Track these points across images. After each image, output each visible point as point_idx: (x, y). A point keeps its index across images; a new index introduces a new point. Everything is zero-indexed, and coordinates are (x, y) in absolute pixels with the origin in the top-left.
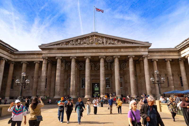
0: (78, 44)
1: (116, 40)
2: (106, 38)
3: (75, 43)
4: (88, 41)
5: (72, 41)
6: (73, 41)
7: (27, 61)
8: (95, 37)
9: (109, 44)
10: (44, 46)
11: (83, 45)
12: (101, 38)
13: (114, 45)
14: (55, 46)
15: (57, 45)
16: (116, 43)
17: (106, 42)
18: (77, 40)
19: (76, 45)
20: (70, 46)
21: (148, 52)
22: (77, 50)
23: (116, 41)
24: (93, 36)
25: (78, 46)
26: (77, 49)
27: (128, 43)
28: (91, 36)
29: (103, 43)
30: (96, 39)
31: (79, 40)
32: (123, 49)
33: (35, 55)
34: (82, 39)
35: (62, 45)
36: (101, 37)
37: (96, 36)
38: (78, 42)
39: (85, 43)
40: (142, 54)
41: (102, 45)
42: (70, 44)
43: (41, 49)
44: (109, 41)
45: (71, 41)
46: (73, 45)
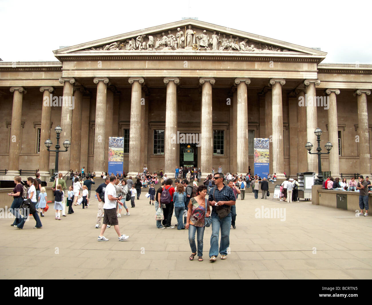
0: (148, 46)
1: (241, 39)
2: (217, 33)
3: (142, 46)
4: (174, 39)
5: (135, 38)
6: (137, 39)
7: (24, 85)
8: (190, 32)
9: (226, 48)
10: (65, 52)
11: (162, 51)
12: (205, 34)
13: (237, 52)
14: (91, 51)
15: (96, 48)
16: (243, 47)
17: (219, 43)
18: (146, 38)
19: (143, 51)
20: (128, 51)
21: (316, 73)
22: (147, 62)
23: (243, 42)
24: (187, 27)
25: (149, 52)
26: (146, 60)
27: (271, 49)
28: (183, 28)
29: (210, 45)
30: (193, 35)
31: (151, 38)
32: (259, 63)
33: (42, 71)
34: (159, 36)
35: (108, 49)
36: (205, 31)
37: (194, 27)
38: (150, 43)
39: (166, 45)
40: (304, 78)
41: (208, 51)
42: (128, 47)
43: (59, 58)
44: (226, 42)
45: (130, 39)
46: (137, 48)
